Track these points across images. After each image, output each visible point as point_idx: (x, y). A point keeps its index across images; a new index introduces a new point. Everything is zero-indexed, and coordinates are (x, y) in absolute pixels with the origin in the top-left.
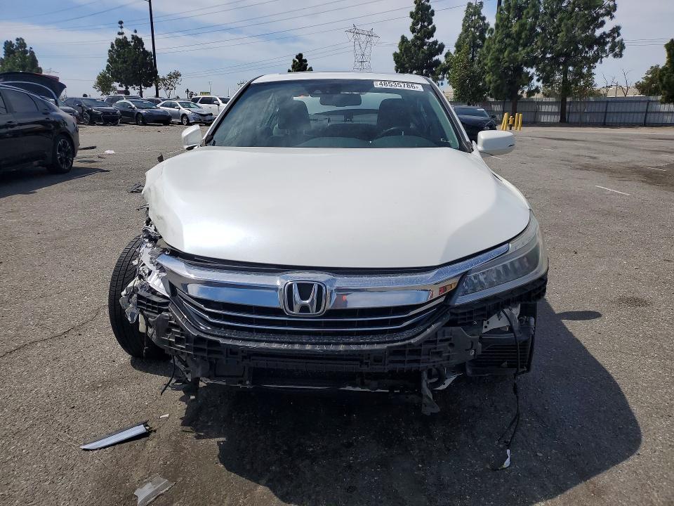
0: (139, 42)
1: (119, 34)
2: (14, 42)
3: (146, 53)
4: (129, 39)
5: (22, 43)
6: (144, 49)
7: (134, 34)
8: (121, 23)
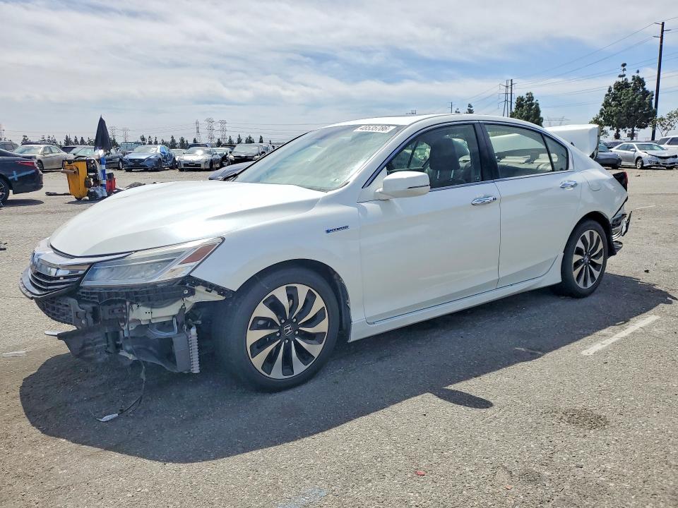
0: (640, 82)
1: (620, 76)
2: (525, 96)
3: (646, 93)
4: (630, 80)
5: (531, 98)
6: (644, 89)
7: (636, 75)
8: (624, 65)
